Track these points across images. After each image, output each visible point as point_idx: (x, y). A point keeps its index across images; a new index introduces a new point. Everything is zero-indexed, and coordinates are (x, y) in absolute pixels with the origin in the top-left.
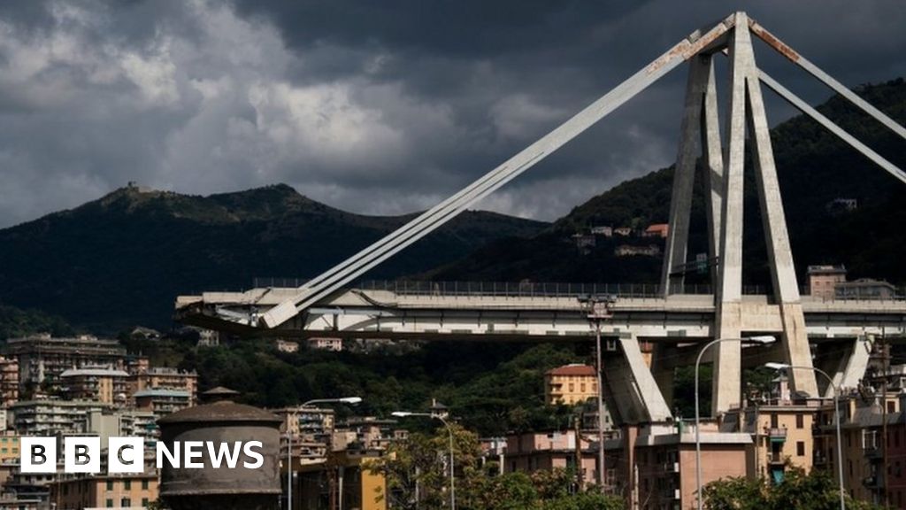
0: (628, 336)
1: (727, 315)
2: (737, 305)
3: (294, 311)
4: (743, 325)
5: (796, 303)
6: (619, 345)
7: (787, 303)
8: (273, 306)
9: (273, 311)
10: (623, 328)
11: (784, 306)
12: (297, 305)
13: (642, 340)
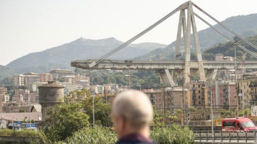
0: (166, 69)
1: (187, 64)
2: (189, 62)
3: (95, 64)
4: (190, 66)
5: (202, 62)
6: (164, 71)
7: (200, 62)
8: (91, 63)
9: (91, 64)
10: (165, 67)
11: (199, 62)
12: (96, 63)
13: (169, 70)
